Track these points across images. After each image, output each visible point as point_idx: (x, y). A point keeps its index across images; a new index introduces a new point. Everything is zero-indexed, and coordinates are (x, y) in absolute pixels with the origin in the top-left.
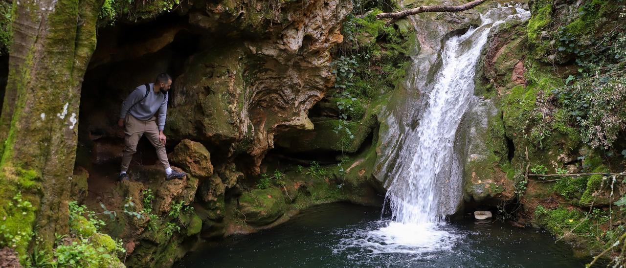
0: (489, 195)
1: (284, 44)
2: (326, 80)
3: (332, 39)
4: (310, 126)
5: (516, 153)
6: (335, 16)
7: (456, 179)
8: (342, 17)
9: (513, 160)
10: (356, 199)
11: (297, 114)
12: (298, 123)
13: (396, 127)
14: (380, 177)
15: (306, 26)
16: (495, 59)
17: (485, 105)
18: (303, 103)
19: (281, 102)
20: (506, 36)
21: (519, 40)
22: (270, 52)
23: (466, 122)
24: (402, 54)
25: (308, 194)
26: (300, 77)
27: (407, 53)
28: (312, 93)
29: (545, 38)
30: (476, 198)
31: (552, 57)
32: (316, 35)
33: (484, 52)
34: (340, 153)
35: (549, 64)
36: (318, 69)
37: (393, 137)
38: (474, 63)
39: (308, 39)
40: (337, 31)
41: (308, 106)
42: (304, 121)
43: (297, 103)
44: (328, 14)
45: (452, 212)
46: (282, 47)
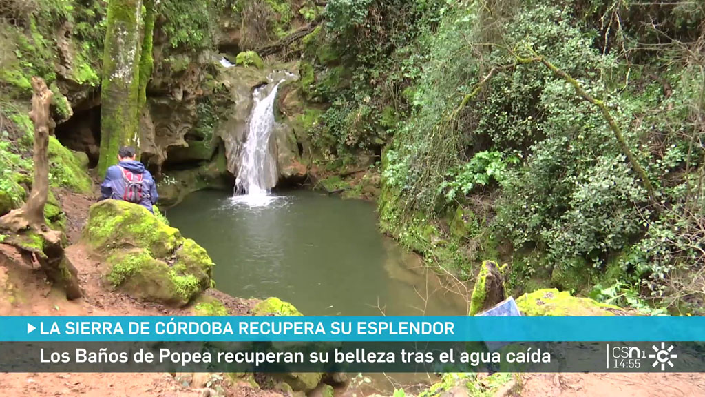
0: (293, 175)
1: (173, 97)
2: (193, 117)
3: (197, 93)
4: (186, 145)
5: (304, 151)
6: (199, 79)
7: (273, 168)
8: (201, 79)
9: (302, 155)
10: (214, 186)
11: (179, 139)
12: (180, 144)
13: (235, 142)
14: (231, 170)
15: (184, 86)
16: (285, 101)
17: (283, 126)
18: (180, 132)
19: (169, 132)
20: (289, 88)
21: (295, 91)
22: (165, 102)
23: (273, 137)
24: (229, 100)
25: (186, 186)
26: (180, 117)
27: (232, 100)
28: (185, 125)
29: (312, 89)
30: (286, 177)
31: (316, 99)
32: (189, 90)
33: (277, 97)
34: (202, 160)
35: (315, 102)
36: (189, 111)
37: (234, 148)
38: (272, 105)
39: (185, 93)
40: (199, 88)
41: (184, 133)
42: (182, 142)
43: (178, 132)
44: (195, 78)
45: (274, 186)
46: (172, 99)
